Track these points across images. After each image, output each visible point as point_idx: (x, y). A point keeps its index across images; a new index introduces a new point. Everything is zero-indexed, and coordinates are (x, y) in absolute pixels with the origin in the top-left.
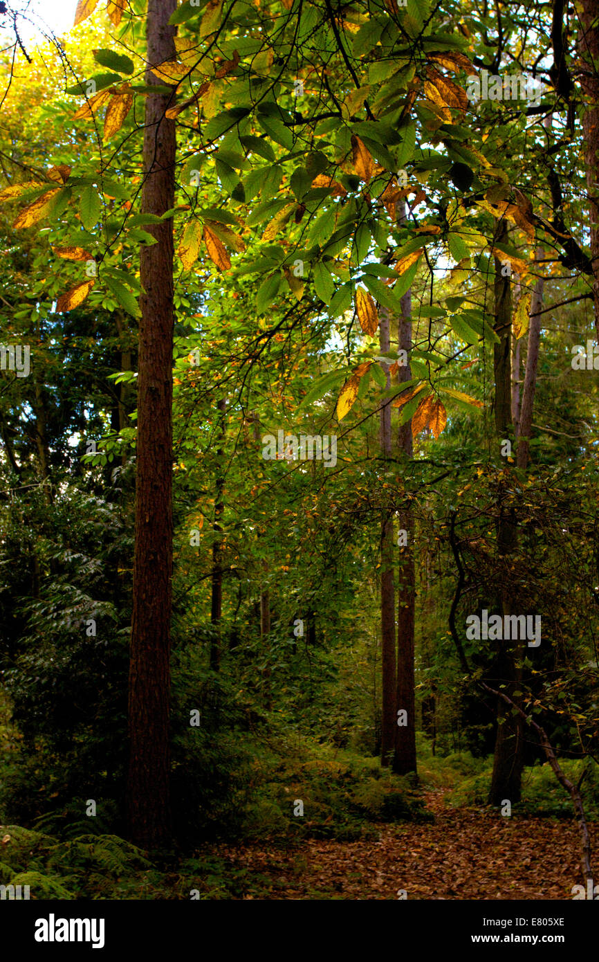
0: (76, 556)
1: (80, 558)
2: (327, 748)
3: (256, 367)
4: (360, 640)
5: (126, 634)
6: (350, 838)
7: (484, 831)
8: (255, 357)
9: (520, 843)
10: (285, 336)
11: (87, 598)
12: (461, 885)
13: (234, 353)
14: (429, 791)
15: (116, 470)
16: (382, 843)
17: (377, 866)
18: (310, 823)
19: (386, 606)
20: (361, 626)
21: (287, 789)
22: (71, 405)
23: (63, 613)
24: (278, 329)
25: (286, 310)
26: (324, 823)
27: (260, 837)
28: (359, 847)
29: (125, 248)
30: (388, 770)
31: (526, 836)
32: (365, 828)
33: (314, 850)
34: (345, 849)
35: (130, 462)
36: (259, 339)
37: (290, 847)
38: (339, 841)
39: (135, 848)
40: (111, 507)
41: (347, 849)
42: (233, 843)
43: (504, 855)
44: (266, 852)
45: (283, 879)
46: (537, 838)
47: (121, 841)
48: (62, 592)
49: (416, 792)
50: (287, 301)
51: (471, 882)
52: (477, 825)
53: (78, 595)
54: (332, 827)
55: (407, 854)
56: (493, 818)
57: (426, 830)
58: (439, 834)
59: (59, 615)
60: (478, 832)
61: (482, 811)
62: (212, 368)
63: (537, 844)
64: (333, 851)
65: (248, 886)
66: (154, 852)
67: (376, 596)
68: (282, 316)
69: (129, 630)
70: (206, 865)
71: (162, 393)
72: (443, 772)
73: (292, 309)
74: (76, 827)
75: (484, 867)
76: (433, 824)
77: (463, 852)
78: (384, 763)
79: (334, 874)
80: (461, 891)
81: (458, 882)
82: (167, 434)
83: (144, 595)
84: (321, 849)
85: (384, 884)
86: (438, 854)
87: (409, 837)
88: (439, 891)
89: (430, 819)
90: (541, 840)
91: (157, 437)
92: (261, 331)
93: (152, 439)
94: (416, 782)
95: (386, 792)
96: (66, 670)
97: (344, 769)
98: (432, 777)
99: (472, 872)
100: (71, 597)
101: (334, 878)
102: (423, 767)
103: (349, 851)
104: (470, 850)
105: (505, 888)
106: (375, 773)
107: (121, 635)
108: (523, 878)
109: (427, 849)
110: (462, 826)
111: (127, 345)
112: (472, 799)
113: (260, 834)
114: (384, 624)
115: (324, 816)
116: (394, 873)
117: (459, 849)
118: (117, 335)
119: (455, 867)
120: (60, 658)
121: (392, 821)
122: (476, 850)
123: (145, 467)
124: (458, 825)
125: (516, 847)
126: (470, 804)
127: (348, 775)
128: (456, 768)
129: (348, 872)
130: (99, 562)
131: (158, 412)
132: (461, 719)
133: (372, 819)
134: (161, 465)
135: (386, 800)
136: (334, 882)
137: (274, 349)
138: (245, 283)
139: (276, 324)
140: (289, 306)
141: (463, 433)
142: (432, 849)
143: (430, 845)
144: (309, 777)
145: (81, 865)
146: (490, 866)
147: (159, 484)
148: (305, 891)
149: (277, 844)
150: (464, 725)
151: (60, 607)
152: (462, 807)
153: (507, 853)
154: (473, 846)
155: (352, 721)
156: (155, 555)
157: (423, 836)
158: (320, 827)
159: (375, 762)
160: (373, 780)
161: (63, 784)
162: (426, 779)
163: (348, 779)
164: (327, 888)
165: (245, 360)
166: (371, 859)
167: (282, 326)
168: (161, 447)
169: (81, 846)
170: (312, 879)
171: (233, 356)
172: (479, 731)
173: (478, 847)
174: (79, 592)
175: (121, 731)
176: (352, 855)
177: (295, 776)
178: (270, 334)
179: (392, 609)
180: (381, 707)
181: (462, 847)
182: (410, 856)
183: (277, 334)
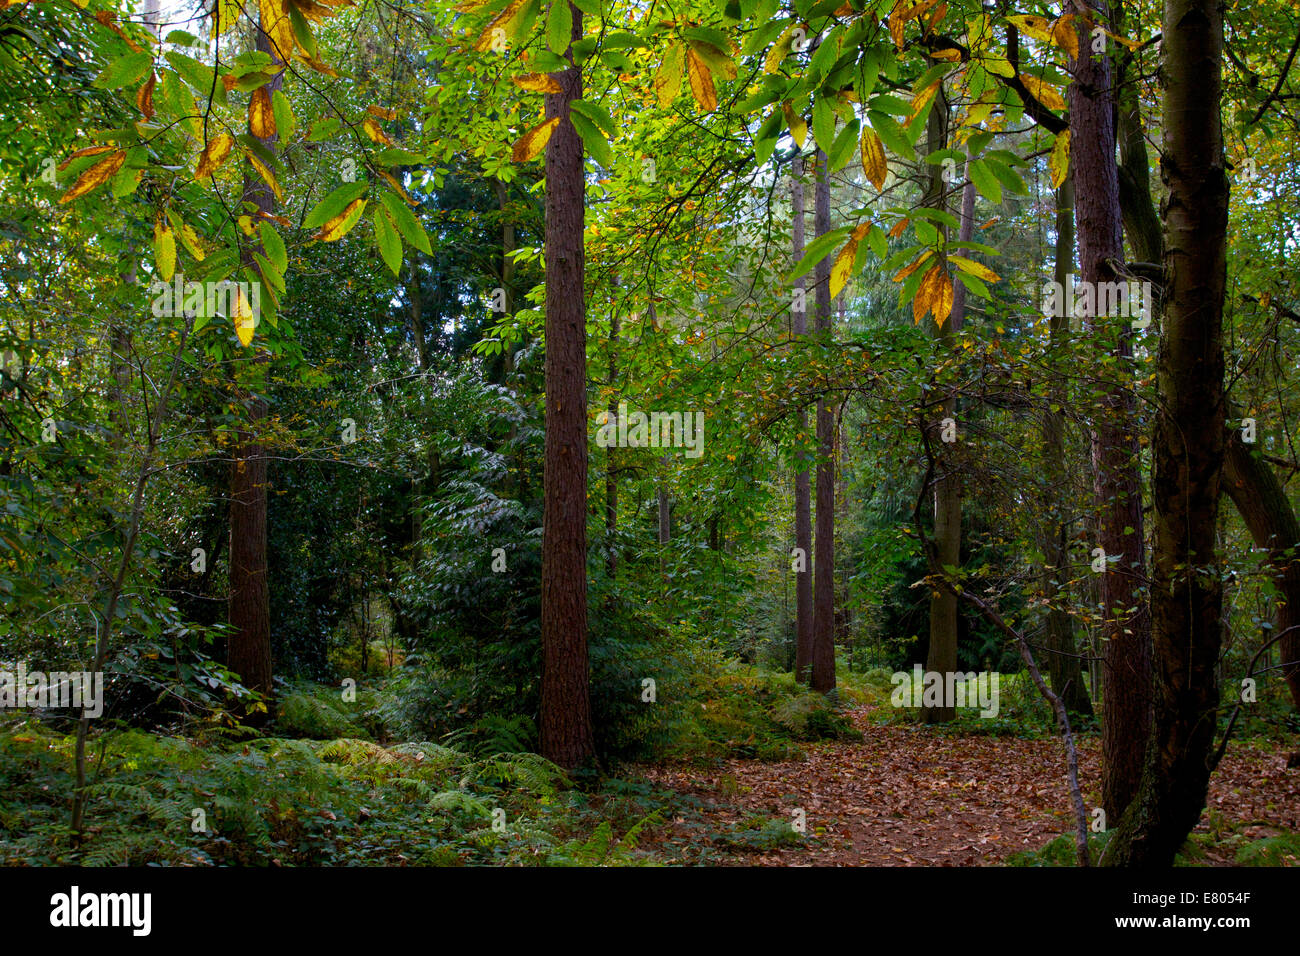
0: (476, 450)
1: (480, 453)
2: (733, 663)
3: (664, 240)
4: (769, 546)
5: (536, 536)
6: (774, 758)
7: (920, 750)
8: (664, 228)
9: (961, 763)
10: (697, 203)
11: (492, 496)
12: (906, 807)
13: (640, 223)
14: (850, 708)
15: (519, 353)
16: (812, 762)
17: (810, 787)
18: (731, 742)
19: (801, 507)
20: (769, 531)
21: (704, 706)
22: (450, 287)
23: (464, 513)
24: (689, 194)
25: (698, 174)
26: (746, 742)
27: (677, 757)
28: (786, 767)
29: (522, 105)
30: (804, 686)
31: (966, 755)
32: (790, 747)
33: (737, 771)
34: (771, 770)
35: (534, 345)
36: (668, 207)
37: (712, 768)
38: (763, 761)
39: (558, 769)
40: (514, 396)
41: (775, 770)
42: (649, 764)
43: (947, 776)
44: (685, 772)
45: (711, 801)
46: (978, 757)
47: (542, 759)
48: (462, 490)
49: (837, 710)
50: (700, 162)
51: (916, 804)
52: (910, 744)
53: (483, 492)
54: (755, 746)
55: (840, 774)
56: (927, 737)
57: (856, 750)
58: (869, 754)
59: (459, 516)
60: (913, 751)
61: (913, 729)
62: (617, 241)
63: (979, 763)
64: (758, 773)
65: (677, 808)
66: (574, 773)
67: (788, 498)
68: (694, 181)
69: (539, 531)
70: (631, 785)
71: (573, 266)
72: (863, 688)
73: (705, 173)
74: (489, 744)
75: (927, 788)
76: (862, 743)
77: (901, 773)
78: (800, 679)
79: (765, 795)
80: (908, 814)
81: (903, 803)
82: (579, 311)
83: (557, 493)
84: (745, 770)
85: (822, 806)
86: (874, 774)
87: (838, 757)
88: (884, 813)
89: (858, 738)
90: (986, 761)
91: (568, 315)
92: (670, 198)
93: (563, 317)
94: (835, 701)
95: (808, 710)
96: (470, 575)
97: (761, 685)
98: (852, 694)
99: (915, 793)
100: (473, 496)
101: (767, 800)
102: (843, 683)
103: (777, 773)
104: (907, 770)
105: (955, 810)
106: (791, 689)
107: (531, 537)
108: (971, 800)
109: (860, 770)
110: (894, 745)
111: (512, 219)
112: (901, 717)
113: (677, 753)
114: (798, 527)
115: (746, 736)
116: (831, 795)
117: (895, 769)
118: (498, 207)
119: (895, 788)
120: (465, 563)
121: (818, 740)
122: (915, 770)
123: (556, 349)
124: (889, 745)
125: (957, 767)
126: (899, 723)
127: (764, 691)
128: (877, 684)
129: (781, 794)
130: (501, 457)
131: (569, 287)
132: (882, 631)
133: (795, 738)
134: (572, 346)
135: (809, 718)
136: (767, 804)
137: (685, 219)
138: (654, 142)
139: (687, 189)
140: (702, 169)
141: (883, 314)
142: (865, 770)
143: (863, 766)
144: (723, 694)
145: (497, 785)
146: (933, 787)
147: (572, 368)
148: (739, 813)
149: (695, 763)
150: (884, 638)
151: (460, 507)
152: (890, 725)
153: (949, 774)
154: (910, 767)
155: (760, 634)
156: (568, 447)
157: (854, 756)
158: (742, 747)
159: (788, 678)
160: (791, 696)
161: (470, 699)
162: (846, 696)
163: (765, 695)
164: (762, 810)
165: (652, 231)
166: (802, 780)
167: (693, 192)
168: (574, 326)
169: (499, 764)
170: (742, 801)
171: (639, 227)
172: (901, 644)
173: (916, 767)
174: (482, 489)
175: (534, 642)
176: (780, 776)
177: (707, 693)
178: (681, 200)
179: (807, 511)
180: (795, 618)
181: (899, 768)
182: (845, 778)
183: (688, 201)
